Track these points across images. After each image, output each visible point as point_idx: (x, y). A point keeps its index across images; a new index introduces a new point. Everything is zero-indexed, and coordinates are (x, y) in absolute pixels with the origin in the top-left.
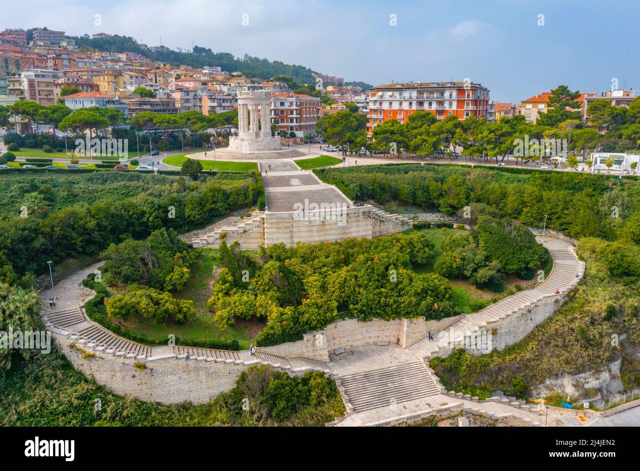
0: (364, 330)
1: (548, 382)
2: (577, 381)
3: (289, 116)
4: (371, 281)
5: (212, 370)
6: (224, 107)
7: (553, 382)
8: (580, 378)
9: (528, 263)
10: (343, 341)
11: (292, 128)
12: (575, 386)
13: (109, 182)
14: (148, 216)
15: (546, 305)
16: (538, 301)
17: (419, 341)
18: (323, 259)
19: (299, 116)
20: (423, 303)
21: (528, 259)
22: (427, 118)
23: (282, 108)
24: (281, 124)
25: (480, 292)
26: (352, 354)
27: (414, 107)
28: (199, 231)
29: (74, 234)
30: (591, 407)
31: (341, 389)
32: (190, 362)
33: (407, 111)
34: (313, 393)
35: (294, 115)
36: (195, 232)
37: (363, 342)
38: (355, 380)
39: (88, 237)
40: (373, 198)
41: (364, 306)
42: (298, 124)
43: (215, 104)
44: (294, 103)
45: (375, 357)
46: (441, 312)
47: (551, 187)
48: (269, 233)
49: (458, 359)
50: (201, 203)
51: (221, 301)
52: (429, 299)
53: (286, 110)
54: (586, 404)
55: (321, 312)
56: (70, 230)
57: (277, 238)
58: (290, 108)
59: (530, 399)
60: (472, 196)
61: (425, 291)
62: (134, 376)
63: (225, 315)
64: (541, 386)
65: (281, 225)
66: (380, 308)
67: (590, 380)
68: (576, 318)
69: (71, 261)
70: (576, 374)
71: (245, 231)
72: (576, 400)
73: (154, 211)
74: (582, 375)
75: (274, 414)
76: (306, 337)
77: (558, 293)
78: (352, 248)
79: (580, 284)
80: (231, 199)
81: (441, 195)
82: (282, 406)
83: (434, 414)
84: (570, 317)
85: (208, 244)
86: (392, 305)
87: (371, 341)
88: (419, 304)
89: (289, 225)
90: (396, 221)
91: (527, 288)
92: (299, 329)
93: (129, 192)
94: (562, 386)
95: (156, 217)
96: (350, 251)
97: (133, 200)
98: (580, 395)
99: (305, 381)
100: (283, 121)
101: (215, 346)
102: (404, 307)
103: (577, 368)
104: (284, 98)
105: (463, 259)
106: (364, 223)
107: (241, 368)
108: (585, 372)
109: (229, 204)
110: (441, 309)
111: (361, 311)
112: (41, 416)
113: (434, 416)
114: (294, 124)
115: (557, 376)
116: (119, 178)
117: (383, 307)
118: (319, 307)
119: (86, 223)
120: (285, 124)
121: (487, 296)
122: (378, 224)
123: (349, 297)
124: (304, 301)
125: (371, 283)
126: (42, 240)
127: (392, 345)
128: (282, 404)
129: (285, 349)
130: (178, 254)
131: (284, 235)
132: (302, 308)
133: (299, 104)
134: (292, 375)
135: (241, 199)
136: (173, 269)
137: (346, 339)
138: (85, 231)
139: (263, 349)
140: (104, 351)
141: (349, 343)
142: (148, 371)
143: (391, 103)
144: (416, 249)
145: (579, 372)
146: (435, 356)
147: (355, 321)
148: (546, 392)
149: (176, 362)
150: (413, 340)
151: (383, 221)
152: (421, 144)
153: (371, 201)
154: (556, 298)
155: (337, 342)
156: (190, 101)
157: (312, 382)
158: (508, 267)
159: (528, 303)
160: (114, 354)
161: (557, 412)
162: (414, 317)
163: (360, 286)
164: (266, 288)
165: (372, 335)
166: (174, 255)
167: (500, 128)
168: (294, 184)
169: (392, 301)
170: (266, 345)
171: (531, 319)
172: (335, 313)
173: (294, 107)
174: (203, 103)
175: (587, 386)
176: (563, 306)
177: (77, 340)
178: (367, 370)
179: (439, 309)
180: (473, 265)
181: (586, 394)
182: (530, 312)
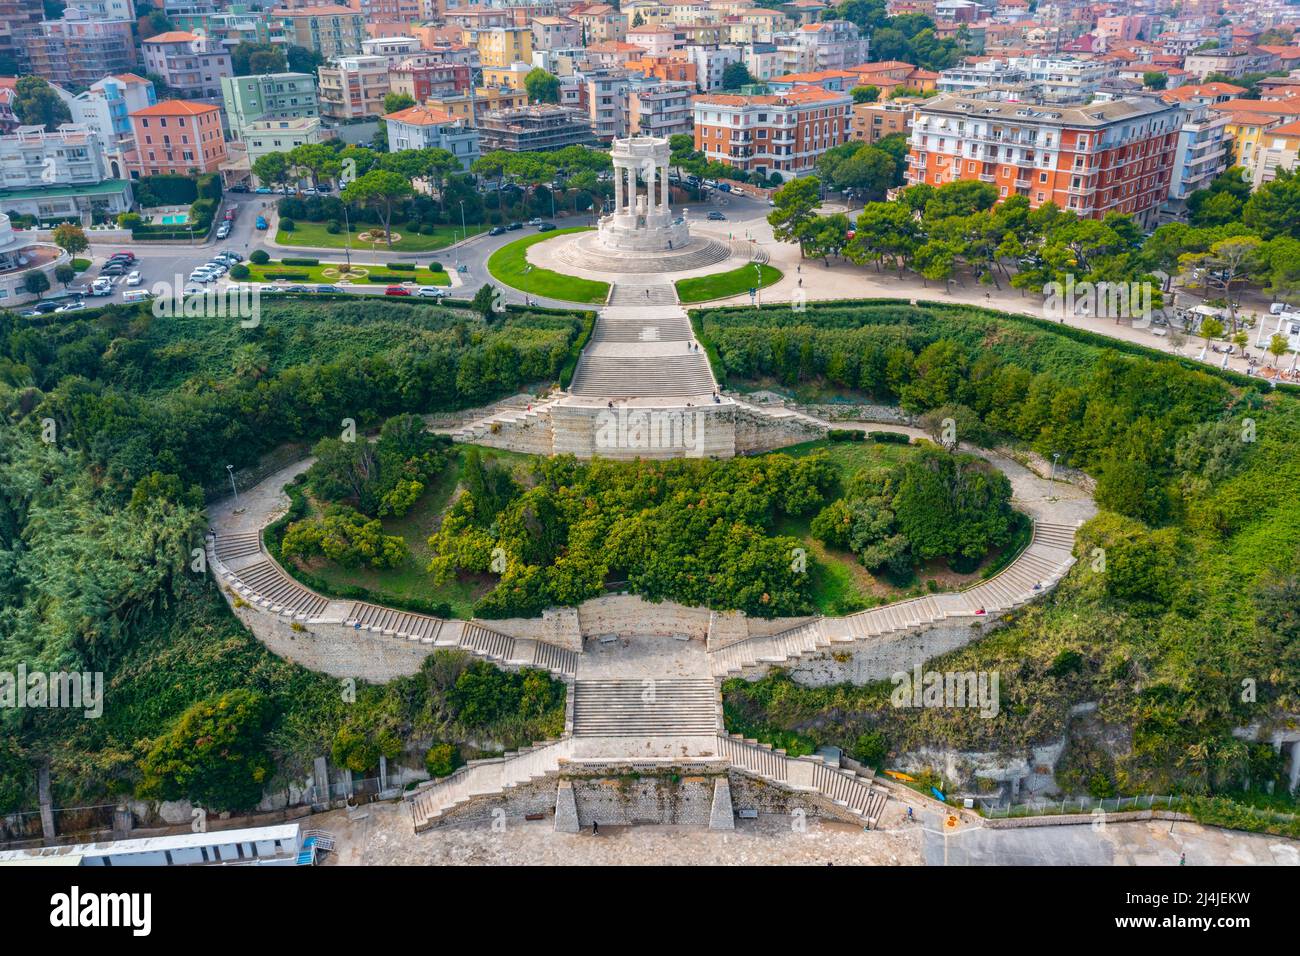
0: (654, 612)
1: (923, 751)
2: (966, 763)
3: (774, 141)
4: (674, 541)
5: (390, 646)
6: (669, 115)
7: (932, 754)
8: (972, 758)
9: (963, 547)
10: (616, 623)
11: (778, 164)
12: (959, 769)
13: (365, 320)
14: (401, 384)
15: (953, 629)
16: (937, 621)
17: (733, 645)
18: (619, 491)
19: (794, 141)
20: (745, 590)
21: (964, 540)
22: (969, 196)
23: (763, 125)
24: (757, 156)
25: (873, 580)
26: (628, 645)
27: (980, 155)
28: (477, 410)
29: (290, 413)
30: (976, 806)
31: (570, 700)
32: (360, 632)
33: (967, 161)
34: (525, 699)
35: (783, 141)
36: (471, 410)
37: (651, 630)
38: (599, 688)
39: (311, 415)
40: (774, 374)
41: (650, 580)
42: (791, 157)
43: (649, 111)
44: (784, 117)
45: (653, 658)
46: (774, 608)
47: (1121, 388)
48: (558, 435)
49: (771, 688)
50: (478, 369)
51: (446, 542)
52: (759, 584)
53: (770, 128)
54: (969, 801)
55: (578, 581)
56: (285, 405)
57: (571, 444)
58: (775, 126)
59: (887, 771)
60: (961, 388)
61: (756, 571)
62: (293, 638)
63: (444, 564)
64: (913, 754)
65: (575, 425)
66: (673, 587)
67: (989, 765)
68: (998, 661)
69: (287, 447)
70: (964, 751)
71: (526, 426)
72: (956, 791)
73: (411, 377)
74: (979, 755)
75: (461, 717)
76: (546, 614)
77: (983, 612)
78: (675, 475)
79: (1035, 602)
80: (523, 367)
81: (906, 378)
82: (471, 709)
83: (679, 765)
84: (987, 657)
85: (476, 438)
86: (693, 585)
87: (665, 630)
88: (738, 590)
89: (589, 425)
90: (794, 425)
91: (952, 589)
92: (535, 602)
93: (386, 341)
94: (943, 763)
95: (412, 387)
96: (670, 482)
97: (386, 355)
98: (962, 785)
99: (518, 680)
100: (762, 149)
101: (415, 608)
102: (712, 591)
103: (970, 742)
104: (766, 106)
105: (853, 521)
106: (720, 429)
107: (430, 650)
108: (983, 751)
109: (520, 375)
110: (773, 605)
111: (643, 587)
112: (180, 671)
113: (679, 769)
114: (782, 157)
115: (937, 746)
116: (380, 315)
117: (680, 586)
118: (576, 573)
119: (309, 394)
120: (766, 156)
121: (880, 590)
122: (754, 429)
123: (632, 562)
124: (560, 561)
125: (671, 545)
126: (236, 425)
127: (694, 642)
128: (471, 707)
129: (512, 626)
130: (415, 459)
131: (581, 441)
132: (551, 571)
133: (795, 117)
134: (503, 669)
135: (537, 369)
136: (396, 484)
137: (623, 621)
138: (307, 407)
139: (482, 622)
140: (259, 602)
141: (629, 628)
142: (309, 635)
143: (942, 141)
144: (789, 488)
145: (972, 749)
146: (735, 676)
147: (638, 598)
148: (917, 765)
149: (342, 629)
150: (724, 642)
151: (764, 425)
152: (931, 257)
153: (767, 381)
154: (975, 620)
155: (606, 623)
156: (613, 100)
157: (527, 684)
158: (922, 548)
159: (917, 622)
160: (269, 608)
161: (920, 801)
162: (724, 609)
163: (654, 547)
164: (513, 532)
165: (666, 621)
166: (408, 460)
167: (1093, 238)
168: (644, 338)
169: (693, 579)
170: (486, 618)
171: (922, 647)
172: (600, 585)
173: (783, 125)
174: (632, 107)
175: (979, 774)
176: (988, 635)
177: (233, 582)
178: (625, 676)
179: (769, 603)
180: (865, 534)
181: (974, 785)
182: (919, 635)
